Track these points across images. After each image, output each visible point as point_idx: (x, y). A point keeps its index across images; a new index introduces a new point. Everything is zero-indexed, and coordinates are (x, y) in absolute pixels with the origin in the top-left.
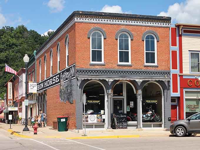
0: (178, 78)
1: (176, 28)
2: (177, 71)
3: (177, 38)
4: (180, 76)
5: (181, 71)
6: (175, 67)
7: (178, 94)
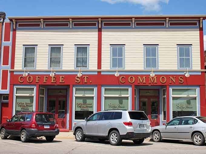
0: (9, 74)
1: (10, 23)
2: (8, 67)
3: (11, 33)
4: (11, 72)
5: (13, 66)
6: (6, 63)
7: (7, 91)
